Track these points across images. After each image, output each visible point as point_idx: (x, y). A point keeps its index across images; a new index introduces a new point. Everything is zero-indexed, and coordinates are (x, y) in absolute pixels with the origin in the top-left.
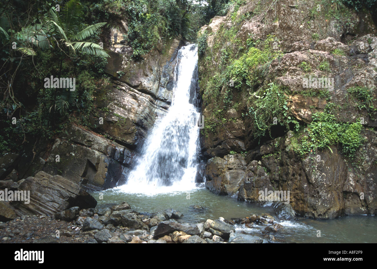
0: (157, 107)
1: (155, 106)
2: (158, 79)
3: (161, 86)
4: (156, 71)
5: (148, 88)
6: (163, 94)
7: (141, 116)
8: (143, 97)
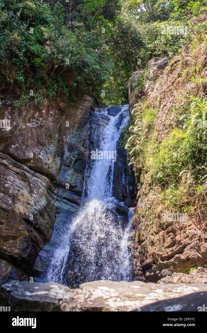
0: (58, 198)
1: (55, 197)
2: (60, 154)
3: (64, 164)
4: (56, 141)
5: (46, 164)
6: (68, 177)
7: (35, 209)
8: (36, 179)
